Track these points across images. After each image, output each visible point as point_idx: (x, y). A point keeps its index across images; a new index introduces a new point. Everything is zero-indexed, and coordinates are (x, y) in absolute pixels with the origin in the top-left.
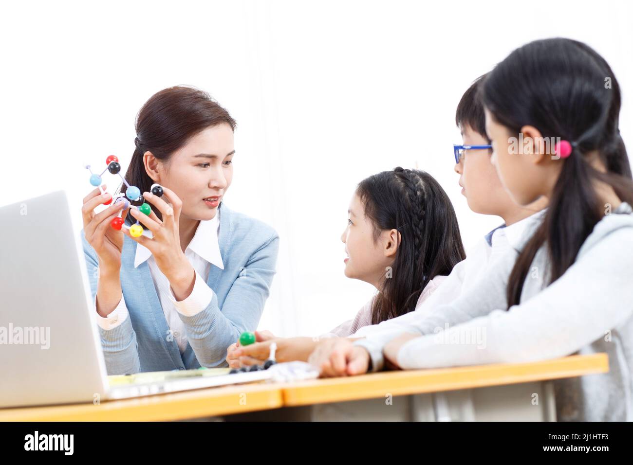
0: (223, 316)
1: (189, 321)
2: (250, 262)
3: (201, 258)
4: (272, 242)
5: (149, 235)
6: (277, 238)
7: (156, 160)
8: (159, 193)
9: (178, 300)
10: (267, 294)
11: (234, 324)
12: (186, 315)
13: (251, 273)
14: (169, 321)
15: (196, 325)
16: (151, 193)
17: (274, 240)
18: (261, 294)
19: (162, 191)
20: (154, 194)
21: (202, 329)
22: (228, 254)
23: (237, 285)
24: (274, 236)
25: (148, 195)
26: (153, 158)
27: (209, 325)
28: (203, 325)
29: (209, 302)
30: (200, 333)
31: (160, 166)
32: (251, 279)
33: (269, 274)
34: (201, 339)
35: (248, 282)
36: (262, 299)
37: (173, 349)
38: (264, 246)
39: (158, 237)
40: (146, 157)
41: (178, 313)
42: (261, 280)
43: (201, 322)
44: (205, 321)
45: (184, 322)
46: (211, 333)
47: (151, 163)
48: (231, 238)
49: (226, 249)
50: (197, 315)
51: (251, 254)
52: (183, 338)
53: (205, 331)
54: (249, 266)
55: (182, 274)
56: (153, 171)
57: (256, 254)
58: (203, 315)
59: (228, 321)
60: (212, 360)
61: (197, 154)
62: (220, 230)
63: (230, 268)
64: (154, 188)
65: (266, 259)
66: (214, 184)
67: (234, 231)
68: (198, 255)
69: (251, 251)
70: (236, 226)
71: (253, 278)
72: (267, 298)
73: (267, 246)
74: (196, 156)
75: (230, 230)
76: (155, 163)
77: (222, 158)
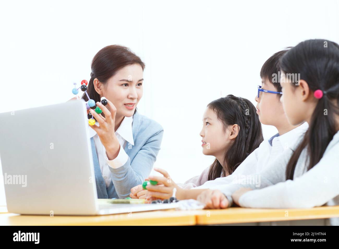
0: (133, 170)
1: (114, 171)
2: (148, 142)
3: (122, 138)
4: (160, 133)
5: (98, 125)
6: (163, 131)
7: (100, 83)
8: (105, 103)
9: (109, 159)
10: (155, 160)
11: (137, 174)
12: (113, 168)
13: (148, 148)
14: (102, 170)
15: (118, 174)
16: (101, 103)
17: (161, 132)
18: (152, 160)
19: (107, 102)
20: (103, 103)
21: (120, 176)
22: (137, 137)
23: (140, 154)
24: (161, 130)
25: (99, 104)
26: (99, 82)
27: (125, 174)
28: (122, 174)
29: (126, 162)
30: (120, 178)
31: (102, 86)
32: (148, 151)
33: (157, 150)
34: (119, 181)
35: (146, 153)
36: (152, 163)
37: (102, 185)
38: (156, 134)
39: (102, 126)
40: (95, 81)
41: (109, 166)
42: (153, 152)
43: (121, 172)
44: (123, 172)
45: (111, 171)
46: (125, 178)
47: (98, 84)
48: (139, 129)
49: (136, 134)
50: (119, 168)
51: (148, 138)
52: (109, 180)
53: (122, 177)
54: (147, 144)
55: (113, 146)
56: (99, 89)
57: (152, 138)
58: (122, 168)
59: (135, 173)
60: (124, 192)
61: (121, 79)
62: (133, 124)
63: (137, 145)
64: (103, 101)
65: (156, 141)
66: (130, 96)
67: (140, 125)
68: (121, 136)
69: (149, 136)
70: (142, 122)
71: (148, 150)
72: (155, 162)
73: (157, 134)
74: (121, 81)
75: (139, 125)
76: (100, 84)
77: (136, 82)
